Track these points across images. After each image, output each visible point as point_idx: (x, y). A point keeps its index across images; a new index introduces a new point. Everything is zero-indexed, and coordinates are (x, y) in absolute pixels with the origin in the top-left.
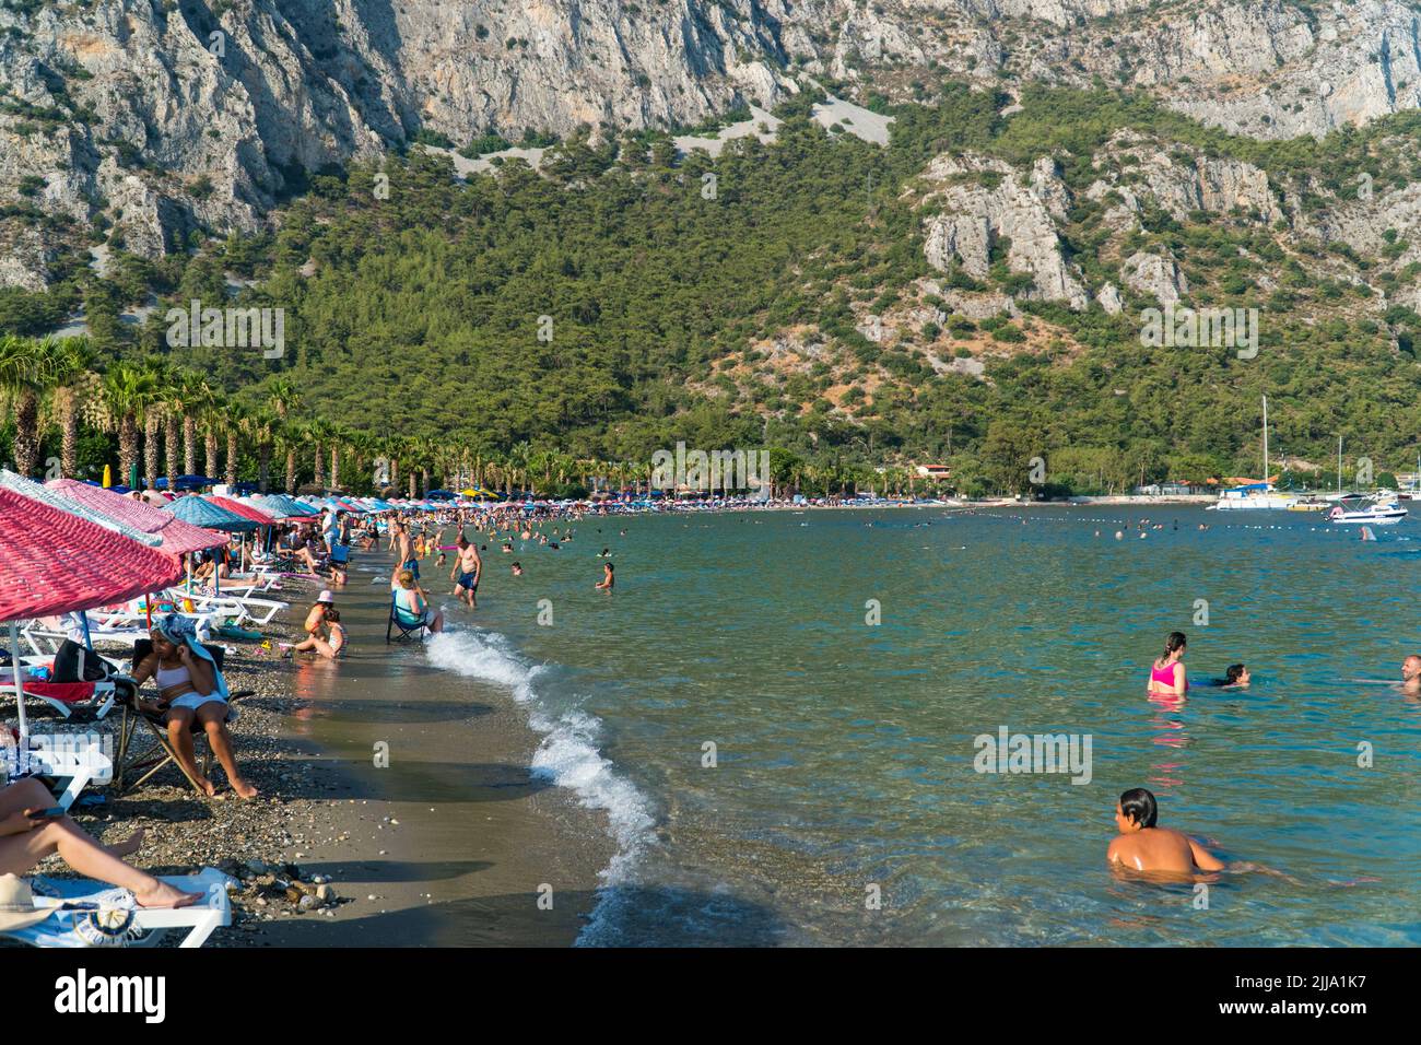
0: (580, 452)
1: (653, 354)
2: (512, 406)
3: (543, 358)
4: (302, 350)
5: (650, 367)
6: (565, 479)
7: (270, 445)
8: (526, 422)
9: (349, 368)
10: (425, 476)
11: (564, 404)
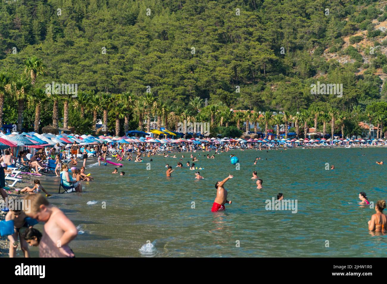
0: (245, 103)
1: (301, 31)
2: (198, 70)
3: (220, 35)
4: (50, 28)
5: (298, 41)
6: (224, 124)
7: (25, 100)
8: (207, 82)
9: (82, 42)
10: (126, 121)
11: (235, 68)
